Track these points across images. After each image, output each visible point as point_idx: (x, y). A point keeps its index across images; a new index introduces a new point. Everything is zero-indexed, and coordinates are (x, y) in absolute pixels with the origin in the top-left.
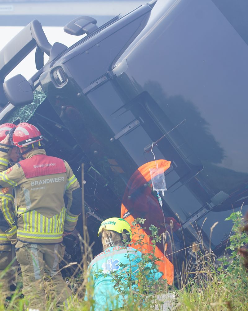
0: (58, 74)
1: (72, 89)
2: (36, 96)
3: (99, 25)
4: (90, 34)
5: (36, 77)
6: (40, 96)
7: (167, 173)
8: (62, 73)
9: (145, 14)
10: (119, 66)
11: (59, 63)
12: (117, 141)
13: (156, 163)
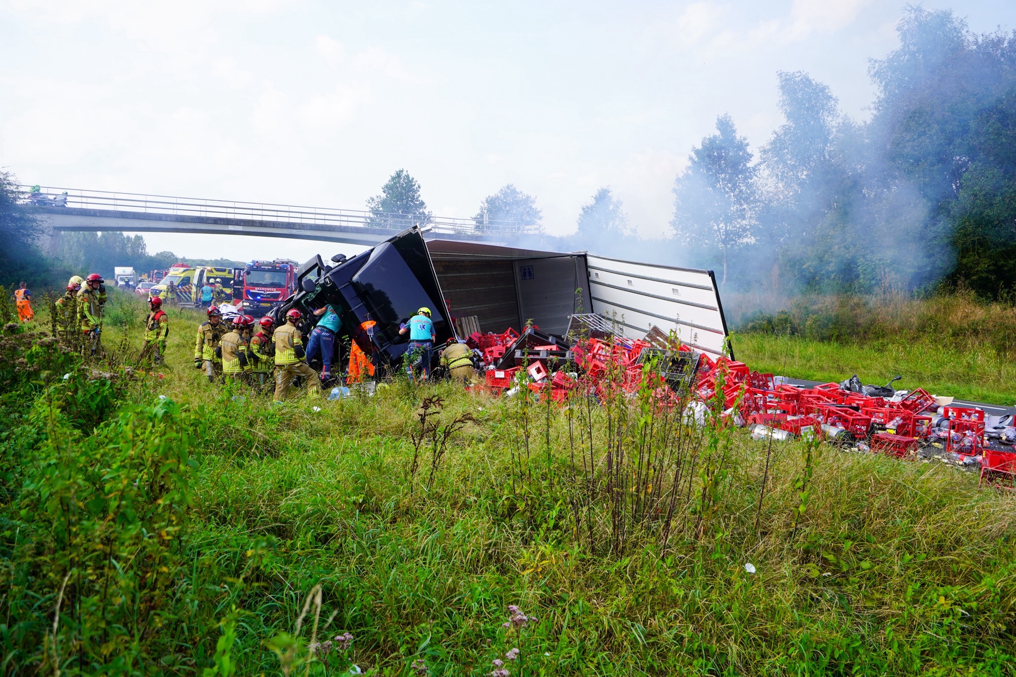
0: (327, 280)
1: (334, 286)
2: (317, 289)
3: (347, 258)
4: (343, 262)
5: (317, 280)
6: (319, 289)
7: (374, 327)
8: (329, 279)
9: (366, 256)
10: (355, 278)
11: (328, 275)
12: (353, 312)
13: (369, 322)
